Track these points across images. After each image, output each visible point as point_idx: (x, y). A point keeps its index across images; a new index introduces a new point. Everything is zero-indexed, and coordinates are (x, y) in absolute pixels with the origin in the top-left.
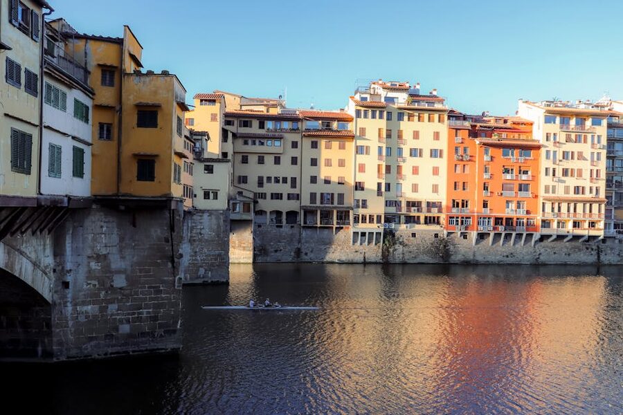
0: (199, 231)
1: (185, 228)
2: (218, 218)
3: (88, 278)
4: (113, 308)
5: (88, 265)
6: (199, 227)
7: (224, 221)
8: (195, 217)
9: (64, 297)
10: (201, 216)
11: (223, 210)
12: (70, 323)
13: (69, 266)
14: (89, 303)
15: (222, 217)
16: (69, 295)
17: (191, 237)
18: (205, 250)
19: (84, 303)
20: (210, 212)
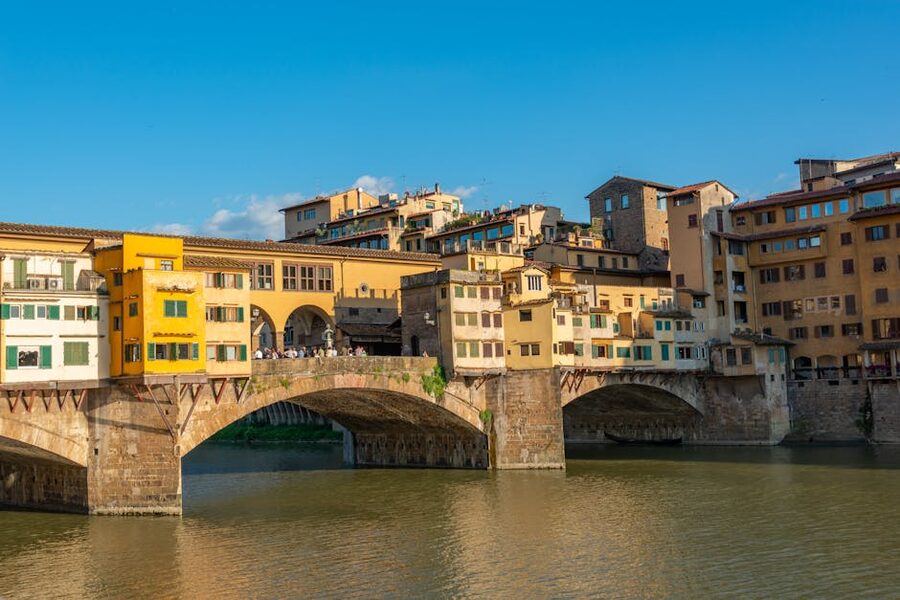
0: (518, 398)
1: (499, 395)
2: (543, 380)
3: (110, 446)
4: (128, 472)
5: (111, 436)
6: (517, 394)
7: (552, 383)
8: (511, 381)
9: (94, 462)
10: (519, 378)
11: (550, 369)
12: (99, 484)
13: (98, 436)
14: (111, 467)
15: (548, 378)
16: (98, 460)
17: (508, 406)
18: (528, 424)
19: (108, 467)
20: (532, 372)
